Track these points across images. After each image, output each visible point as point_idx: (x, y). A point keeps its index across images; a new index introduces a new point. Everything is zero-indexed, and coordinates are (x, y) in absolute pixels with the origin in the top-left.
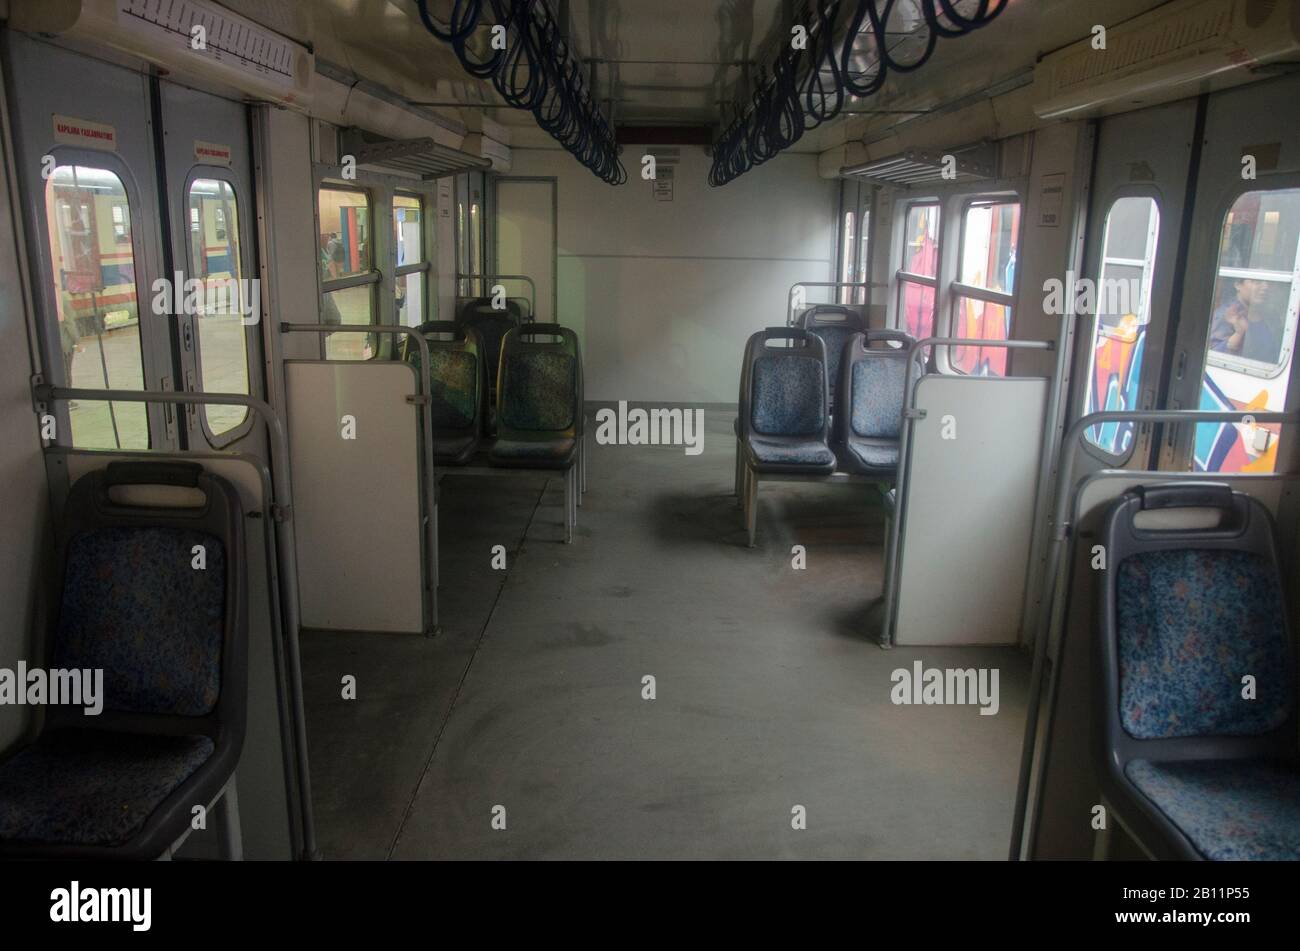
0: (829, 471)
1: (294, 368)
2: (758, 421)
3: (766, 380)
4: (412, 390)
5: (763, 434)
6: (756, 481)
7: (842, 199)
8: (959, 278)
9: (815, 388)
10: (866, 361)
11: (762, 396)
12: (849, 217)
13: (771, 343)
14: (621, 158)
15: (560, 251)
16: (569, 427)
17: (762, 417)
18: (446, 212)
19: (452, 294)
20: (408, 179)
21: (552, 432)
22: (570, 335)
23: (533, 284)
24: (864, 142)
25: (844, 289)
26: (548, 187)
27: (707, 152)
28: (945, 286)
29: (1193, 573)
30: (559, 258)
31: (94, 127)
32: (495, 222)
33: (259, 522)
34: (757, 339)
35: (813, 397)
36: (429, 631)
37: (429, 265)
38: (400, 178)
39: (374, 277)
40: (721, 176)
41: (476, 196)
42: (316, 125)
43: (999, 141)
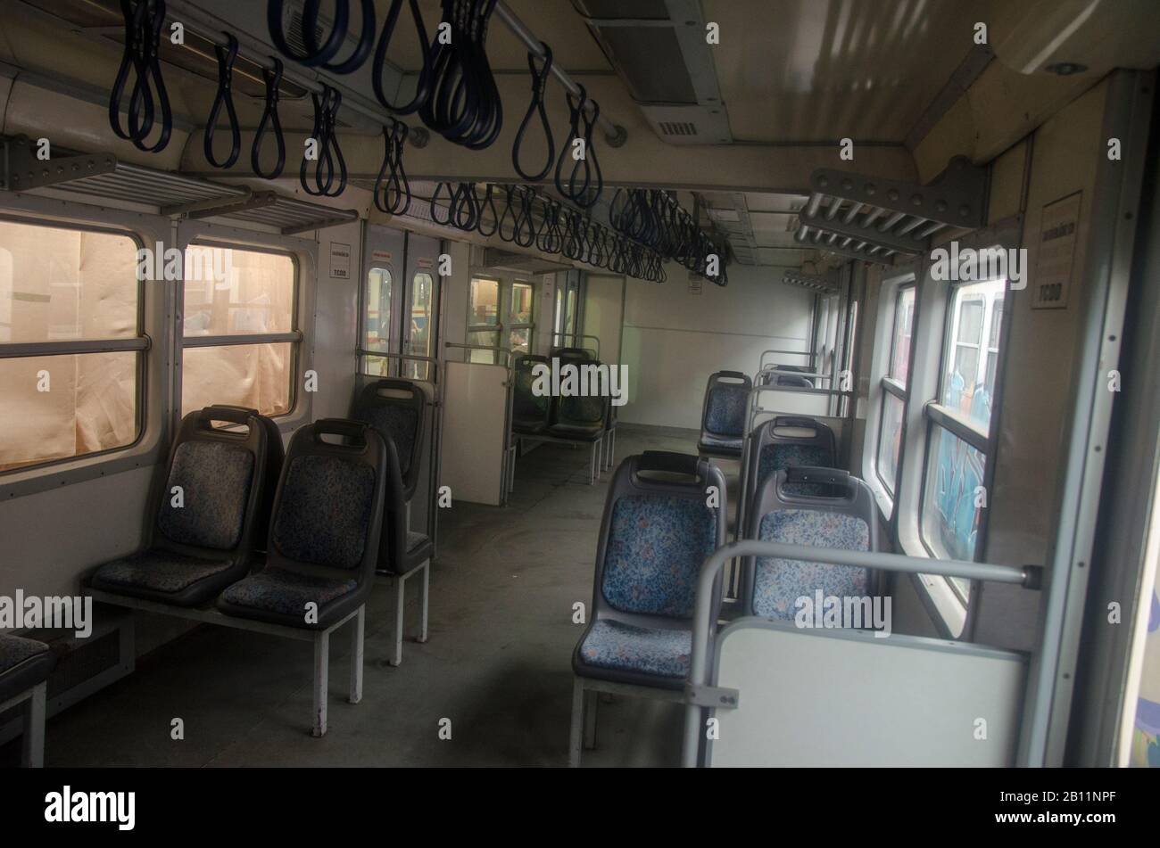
1: (450, 364)
2: (709, 425)
3: (716, 401)
4: (505, 380)
5: (712, 433)
11: (713, 409)
15: (625, 323)
16: (599, 420)
17: (714, 424)
18: (548, 294)
19: (548, 344)
20: (523, 274)
21: (587, 421)
23: (599, 342)
26: (620, 282)
29: (797, 454)
30: (624, 329)
31: (384, 253)
32: (585, 302)
33: (431, 407)
34: (715, 377)
35: (742, 412)
36: (502, 504)
37: (534, 325)
38: (519, 273)
39: (498, 327)
41: (573, 285)
42: (473, 248)
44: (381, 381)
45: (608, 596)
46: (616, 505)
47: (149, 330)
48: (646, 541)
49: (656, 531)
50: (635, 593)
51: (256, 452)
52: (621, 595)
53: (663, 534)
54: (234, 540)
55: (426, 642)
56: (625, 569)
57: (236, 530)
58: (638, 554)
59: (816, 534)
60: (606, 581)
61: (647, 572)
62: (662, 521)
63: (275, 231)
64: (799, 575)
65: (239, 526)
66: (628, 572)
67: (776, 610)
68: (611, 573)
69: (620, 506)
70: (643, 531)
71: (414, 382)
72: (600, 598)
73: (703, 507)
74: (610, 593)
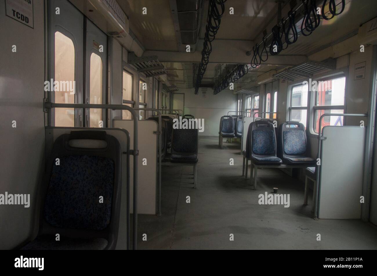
0: (234, 137)
2: (223, 130)
3: (224, 124)
5: (224, 132)
6: (223, 138)
7: (237, 97)
8: (254, 108)
9: (232, 125)
10: (240, 121)
11: (223, 126)
12: (239, 101)
13: (225, 118)
15: (185, 107)
24: (240, 87)
26: (183, 95)
27: (212, 89)
28: (252, 109)
30: (185, 109)
32: (173, 101)
34: (222, 117)
40: (215, 93)
43: (257, 87)
45: (254, 151)
48: (260, 139)
50: (259, 150)
52: (256, 150)
53: (263, 137)
56: (257, 145)
58: (259, 142)
60: (253, 148)
61: (261, 145)
62: (262, 134)
63: (145, 76)
64: (292, 143)
67: (288, 150)
72: (252, 151)
73: (271, 131)
74: (254, 150)
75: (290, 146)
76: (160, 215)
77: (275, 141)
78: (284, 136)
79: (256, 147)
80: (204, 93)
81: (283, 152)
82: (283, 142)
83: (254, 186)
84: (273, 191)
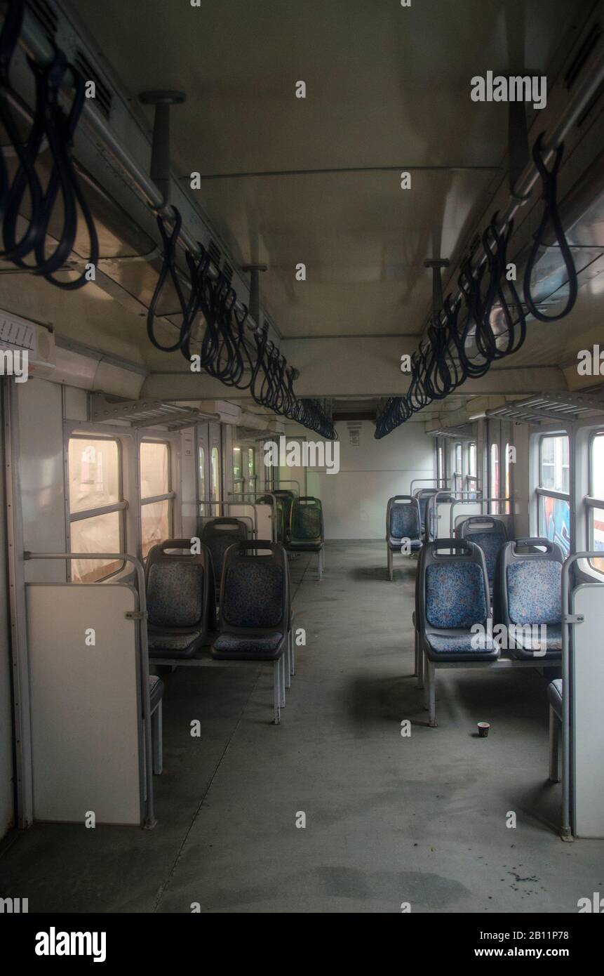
2: (393, 532)
3: (395, 516)
4: (270, 513)
5: (395, 537)
6: (392, 553)
7: (436, 444)
9: (415, 519)
11: (394, 522)
12: (440, 449)
13: (398, 502)
14: (335, 427)
15: (308, 470)
16: (319, 536)
17: (394, 530)
21: (314, 538)
22: (318, 501)
23: (298, 484)
24: (439, 419)
25: (441, 481)
27: (374, 423)
28: (464, 477)
30: (308, 473)
34: (392, 500)
35: (414, 522)
37: (256, 476)
38: (249, 442)
39: (242, 480)
40: (380, 434)
42: (233, 428)
44: (216, 520)
45: (429, 618)
46: (427, 570)
47: (126, 497)
48: (446, 588)
49: (450, 582)
50: (444, 617)
51: (203, 565)
52: (437, 619)
53: (454, 583)
54: (197, 619)
55: (295, 674)
56: (437, 604)
57: (199, 613)
58: (443, 595)
59: (535, 573)
60: (429, 613)
61: (449, 605)
62: (452, 575)
64: (530, 596)
65: (200, 609)
66: (439, 606)
67: (521, 616)
68: (431, 607)
69: (429, 571)
70: (443, 582)
71: (239, 519)
72: (426, 622)
73: (475, 566)
74: (432, 619)
75: (525, 603)
76: (151, 827)
77: (486, 592)
78: (509, 578)
79: (436, 609)
80: (354, 433)
81: (508, 620)
82: (508, 594)
83: (430, 718)
84: (478, 732)
